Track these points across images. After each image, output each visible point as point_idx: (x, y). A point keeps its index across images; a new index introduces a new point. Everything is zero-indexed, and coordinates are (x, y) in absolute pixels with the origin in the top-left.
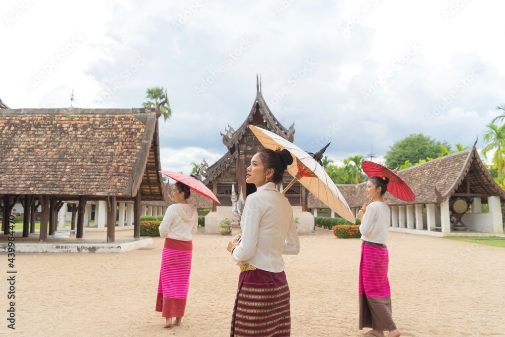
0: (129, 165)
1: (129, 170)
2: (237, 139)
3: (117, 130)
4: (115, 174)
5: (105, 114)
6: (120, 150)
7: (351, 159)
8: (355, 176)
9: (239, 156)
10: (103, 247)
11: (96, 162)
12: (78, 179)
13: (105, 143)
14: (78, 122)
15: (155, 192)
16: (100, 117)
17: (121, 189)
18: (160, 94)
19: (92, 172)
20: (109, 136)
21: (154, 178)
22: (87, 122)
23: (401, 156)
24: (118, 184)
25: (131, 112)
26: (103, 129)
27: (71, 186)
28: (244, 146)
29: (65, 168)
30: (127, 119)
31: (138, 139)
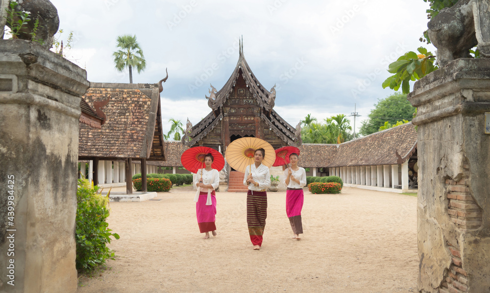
0: (141, 133)
1: (142, 137)
2: (221, 102)
3: (127, 102)
4: (130, 140)
5: (115, 88)
6: (131, 120)
7: (333, 118)
8: (337, 135)
9: (223, 119)
10: (125, 198)
11: (113, 130)
12: (100, 144)
13: (118, 113)
14: (92, 94)
15: (157, 154)
16: (111, 91)
17: (138, 152)
18: (132, 43)
19: (111, 138)
20: (121, 108)
21: (157, 142)
22: (101, 95)
23: (384, 115)
24: (135, 148)
25: (138, 87)
26: (115, 101)
27: (97, 149)
28: (228, 109)
29: (88, 135)
30: (135, 93)
31: (145, 110)
